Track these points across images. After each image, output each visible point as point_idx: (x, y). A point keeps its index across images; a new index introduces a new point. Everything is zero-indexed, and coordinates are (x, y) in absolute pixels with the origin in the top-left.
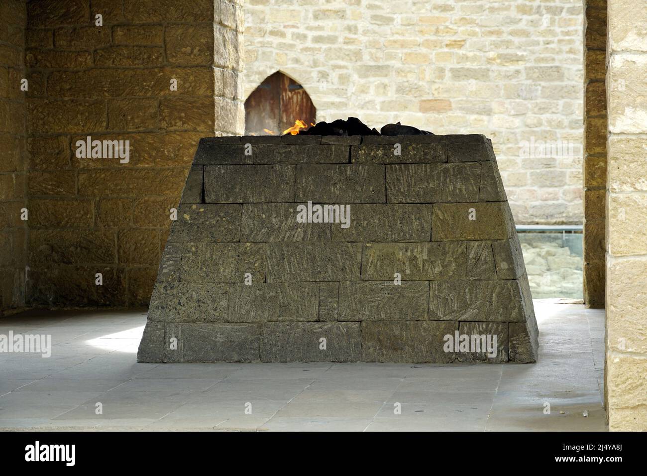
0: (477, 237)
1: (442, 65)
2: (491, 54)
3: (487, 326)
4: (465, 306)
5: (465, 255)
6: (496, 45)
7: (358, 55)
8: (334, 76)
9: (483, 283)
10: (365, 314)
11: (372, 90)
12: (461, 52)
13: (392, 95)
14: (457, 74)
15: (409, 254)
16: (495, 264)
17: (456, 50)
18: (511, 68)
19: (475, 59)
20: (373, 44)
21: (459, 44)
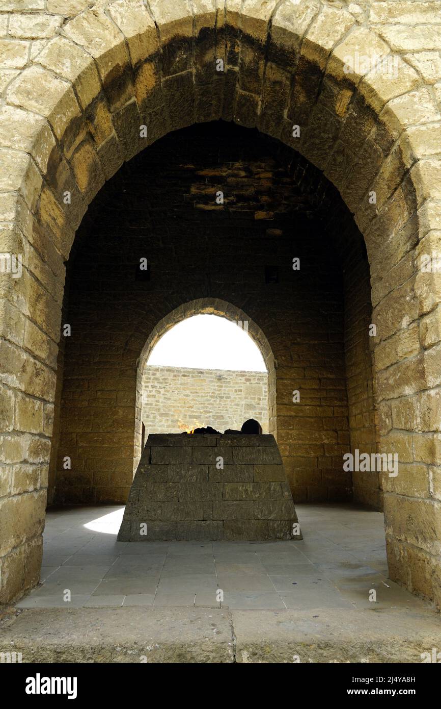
0: (274, 481)
1: (186, 413)
2: (202, 411)
3: (281, 522)
4: (270, 513)
5: (269, 489)
6: (203, 408)
7: (159, 409)
8: (151, 416)
9: (278, 501)
10: (225, 517)
11: (163, 421)
12: (192, 410)
13: (170, 423)
14: (191, 417)
15: (244, 488)
16: (283, 493)
17: (190, 409)
18: (208, 415)
19: (196, 412)
20: (163, 406)
21: (192, 407)
